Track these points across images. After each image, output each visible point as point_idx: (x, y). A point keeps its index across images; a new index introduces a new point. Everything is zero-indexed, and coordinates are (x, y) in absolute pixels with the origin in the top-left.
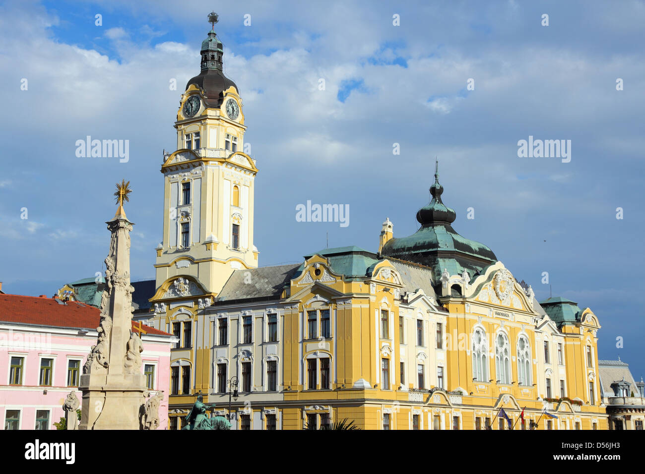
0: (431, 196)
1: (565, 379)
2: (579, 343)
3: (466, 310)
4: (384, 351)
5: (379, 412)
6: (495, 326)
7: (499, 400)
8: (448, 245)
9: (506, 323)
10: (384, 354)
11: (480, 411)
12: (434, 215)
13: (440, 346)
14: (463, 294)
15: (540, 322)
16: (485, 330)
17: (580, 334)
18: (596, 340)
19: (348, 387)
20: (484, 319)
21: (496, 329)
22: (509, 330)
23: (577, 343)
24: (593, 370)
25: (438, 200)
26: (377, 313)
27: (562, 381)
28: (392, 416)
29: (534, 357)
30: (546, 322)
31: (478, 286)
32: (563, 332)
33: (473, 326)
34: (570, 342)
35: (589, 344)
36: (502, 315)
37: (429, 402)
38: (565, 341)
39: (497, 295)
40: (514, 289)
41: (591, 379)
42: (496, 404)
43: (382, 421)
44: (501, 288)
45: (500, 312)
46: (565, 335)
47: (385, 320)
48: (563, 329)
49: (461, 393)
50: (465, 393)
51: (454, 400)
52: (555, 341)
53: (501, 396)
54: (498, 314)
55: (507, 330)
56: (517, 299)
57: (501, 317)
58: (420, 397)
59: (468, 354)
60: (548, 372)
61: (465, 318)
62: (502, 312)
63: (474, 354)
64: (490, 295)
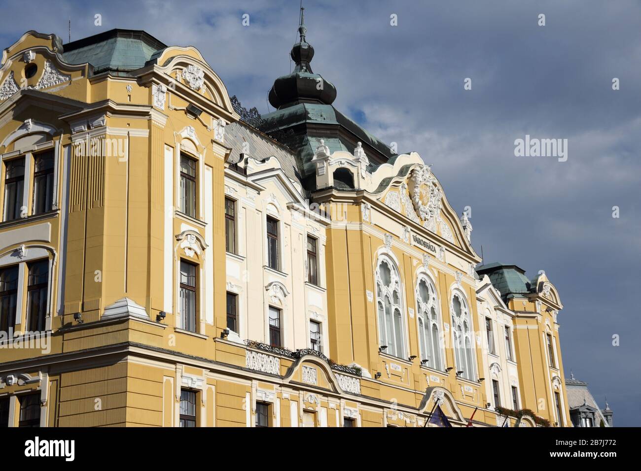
0: (294, 63)
1: (517, 385)
2: (535, 327)
3: (363, 214)
4: (184, 244)
5: (168, 381)
6: (415, 262)
7: (427, 397)
8: (324, 116)
9: (431, 261)
10: (187, 251)
11: (394, 414)
12: (299, 85)
13: (313, 280)
14: (356, 185)
15: (479, 285)
16: (398, 264)
17: (536, 312)
18: (557, 327)
19: (88, 319)
20: (394, 242)
21: (415, 267)
22: (436, 276)
23: (533, 326)
24: (557, 373)
25: (305, 68)
26: (168, 154)
27: (514, 388)
28: (204, 396)
30: (486, 285)
31: (384, 181)
32: (510, 307)
33: (376, 249)
34: (522, 326)
35: (547, 330)
36: (425, 244)
37: (291, 378)
38: (514, 323)
39: (416, 209)
40: (442, 206)
41: (556, 388)
42: (423, 404)
43: (178, 405)
46: (513, 314)
47: (191, 180)
48: (510, 303)
49: (357, 372)
50: (366, 373)
51: (345, 383)
52: (501, 320)
53: (429, 390)
54: (419, 241)
55: (433, 273)
56: (447, 227)
57: (422, 247)
58: (273, 365)
59: (370, 299)
60: (494, 369)
61: (361, 231)
62: (424, 240)
63: (379, 303)
64: (405, 205)
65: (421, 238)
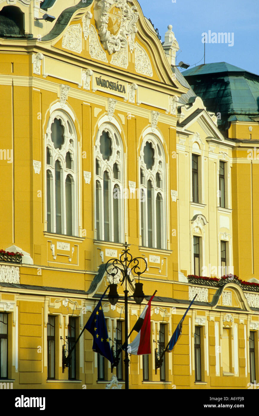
1: (229, 239)
3: (34, 66)
6: (97, 111)
7: (98, 277)
9: (118, 106)
11: (57, 301)
14: (27, 31)
15: (186, 113)
16: (74, 119)
20: (72, 93)
21: (96, 119)
22: (124, 123)
29: (173, 186)
30: (198, 111)
32: (230, 136)
33: (48, 106)
34: (244, 159)
36: (112, 86)
38: (234, 156)
39: (103, 41)
40: (138, 28)
42: (93, 287)
44: (110, 25)
45: (106, 78)
46: (233, 144)
48: (230, 131)
49: (17, 259)
50: (28, 259)
54: (103, 84)
55: (119, 120)
56: (143, 53)
57: (108, 90)
59: (37, 170)
60: (198, 223)
61: (31, 88)
62: (111, 80)
63: (48, 171)
64: (88, 39)
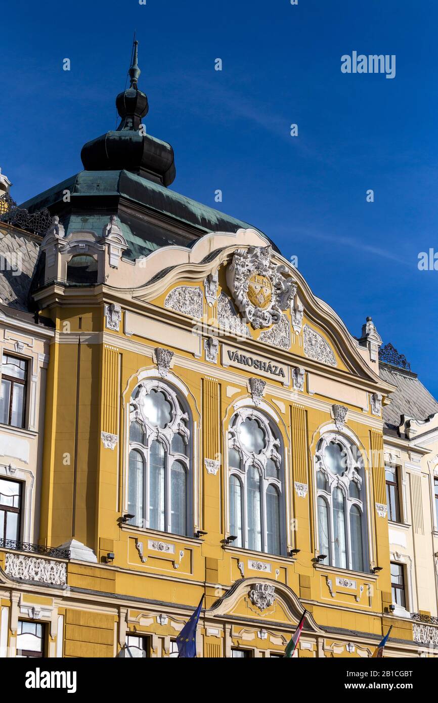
3: (106, 321)
9: (269, 390)
11: (145, 616)
14: (99, 279)
16: (186, 393)
20: (179, 361)
21: (231, 399)
22: (284, 412)
31: (163, 271)
33: (135, 371)
36: (258, 365)
40: (304, 307)
50: (81, 554)
53: (238, 583)
54: (244, 361)
55: (277, 408)
57: (252, 369)
59: (109, 444)
62: (255, 358)
63: (138, 451)
65: (248, 355)
